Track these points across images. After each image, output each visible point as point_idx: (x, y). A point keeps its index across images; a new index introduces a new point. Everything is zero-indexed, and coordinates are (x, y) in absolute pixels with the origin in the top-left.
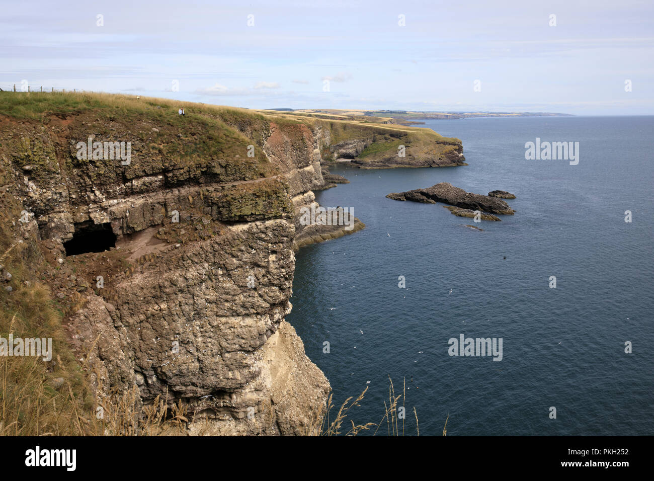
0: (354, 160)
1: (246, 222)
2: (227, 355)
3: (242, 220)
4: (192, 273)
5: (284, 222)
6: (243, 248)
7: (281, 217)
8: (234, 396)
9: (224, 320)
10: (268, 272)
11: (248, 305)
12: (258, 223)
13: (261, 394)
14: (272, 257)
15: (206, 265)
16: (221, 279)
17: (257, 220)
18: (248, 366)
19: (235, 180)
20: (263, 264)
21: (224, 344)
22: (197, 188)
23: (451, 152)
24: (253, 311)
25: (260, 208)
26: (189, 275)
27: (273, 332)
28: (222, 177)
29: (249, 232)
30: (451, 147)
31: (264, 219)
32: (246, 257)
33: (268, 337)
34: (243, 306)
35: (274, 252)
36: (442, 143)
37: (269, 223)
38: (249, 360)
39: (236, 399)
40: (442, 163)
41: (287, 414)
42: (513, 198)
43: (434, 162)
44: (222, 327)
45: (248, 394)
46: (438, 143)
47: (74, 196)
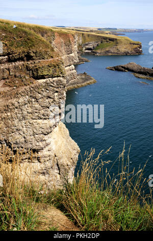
0: (92, 51)
1: (44, 78)
2: (36, 136)
3: (43, 77)
4: (21, 100)
5: (61, 78)
6: (43, 90)
7: (60, 76)
8: (39, 153)
9: (35, 120)
10: (54, 101)
11: (45, 114)
12: (50, 79)
13: (51, 152)
14: (56, 94)
15: (27, 97)
16: (33, 103)
17: (49, 77)
18: (45, 140)
19: (40, 59)
20: (52, 97)
21: (35, 131)
22: (23, 62)
23: (136, 48)
24: (47, 117)
25: (51, 72)
26: (20, 101)
27: (56, 126)
28: (34, 58)
29: (46, 83)
30: (136, 46)
31: (53, 77)
32: (45, 94)
33: (54, 128)
34: (43, 115)
35: (57, 92)
37: (54, 79)
38: (46, 137)
40: (132, 53)
41: (61, 161)
43: (128, 53)
44: (34, 124)
45: (45, 152)
46: (131, 44)
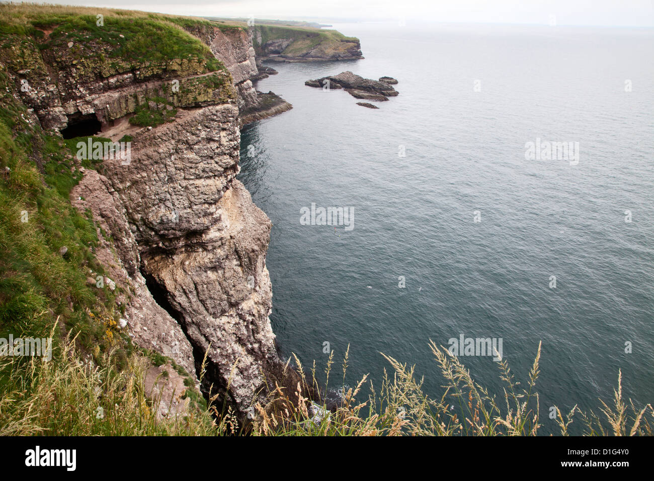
0: (279, 55)
1: (200, 107)
2: (195, 207)
3: (198, 106)
4: (162, 149)
5: (229, 106)
6: (200, 128)
7: (227, 103)
8: (204, 235)
9: (191, 182)
10: (220, 145)
11: (207, 170)
12: (210, 108)
13: (223, 232)
14: (223, 134)
15: (173, 142)
16: (185, 152)
17: (209, 105)
18: (212, 214)
19: (189, 75)
20: (217, 139)
21: (193, 199)
22: (160, 83)
23: (352, 48)
24: (211, 174)
25: (211, 95)
26: (161, 151)
27: (227, 189)
28: (179, 73)
29: (204, 114)
30: (352, 44)
31: (214, 104)
32: (203, 134)
33: (225, 192)
34: (204, 171)
35: (224, 129)
36: (345, 41)
37: (219, 107)
38: (212, 209)
39: (205, 238)
40: (346, 57)
41: (243, 244)
42: (396, 83)
43: (340, 56)
44: (190, 187)
45: (213, 234)
46: (342, 41)
47: (64, 94)
